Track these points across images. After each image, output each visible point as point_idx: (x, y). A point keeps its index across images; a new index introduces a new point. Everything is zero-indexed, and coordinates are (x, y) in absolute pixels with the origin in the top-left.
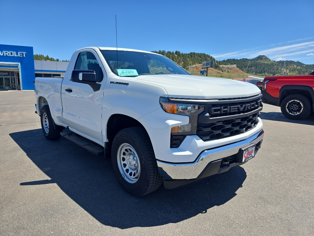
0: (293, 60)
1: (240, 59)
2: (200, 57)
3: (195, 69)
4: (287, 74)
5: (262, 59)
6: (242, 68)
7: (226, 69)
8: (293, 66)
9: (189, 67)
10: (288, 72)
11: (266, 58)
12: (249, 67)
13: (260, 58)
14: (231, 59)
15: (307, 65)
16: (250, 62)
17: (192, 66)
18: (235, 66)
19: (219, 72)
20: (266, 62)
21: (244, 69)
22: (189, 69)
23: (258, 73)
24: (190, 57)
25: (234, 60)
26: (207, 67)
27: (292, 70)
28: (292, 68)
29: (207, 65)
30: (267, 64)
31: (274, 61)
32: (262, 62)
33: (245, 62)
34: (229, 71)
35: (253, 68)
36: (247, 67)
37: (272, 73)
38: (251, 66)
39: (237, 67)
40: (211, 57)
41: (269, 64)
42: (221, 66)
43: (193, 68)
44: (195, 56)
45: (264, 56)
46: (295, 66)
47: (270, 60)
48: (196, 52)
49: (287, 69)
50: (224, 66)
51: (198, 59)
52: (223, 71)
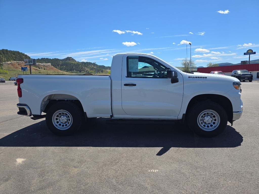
0: (91, 62)
1: (53, 59)
2: (14, 54)
3: (10, 66)
4: (89, 71)
5: (70, 60)
6: (55, 66)
7: (42, 67)
8: (92, 66)
9: (3, 63)
10: (89, 70)
11: (73, 60)
12: (61, 66)
13: (68, 59)
14: (45, 58)
15: (99, 66)
16: (61, 61)
17: (7, 63)
18: (50, 64)
19: (36, 69)
20: (73, 63)
21: (57, 67)
22: (4, 65)
23: (68, 70)
24: (2, 53)
25: (47, 59)
26: (29, 64)
27: (92, 69)
28: (91, 67)
29: (29, 63)
30: (74, 64)
31: (79, 62)
32: (70, 62)
33: (57, 61)
34: (45, 68)
35: (64, 66)
36: (59, 65)
37: (79, 71)
38: (62, 65)
39: (52, 65)
40: (26, 55)
41: (75, 64)
42: (37, 64)
43: (8, 64)
44: (8, 53)
45: (71, 58)
46: (93, 66)
47: (76, 61)
48: (9, 50)
49: (88, 68)
50: (40, 64)
51: (11, 56)
52: (39, 68)
